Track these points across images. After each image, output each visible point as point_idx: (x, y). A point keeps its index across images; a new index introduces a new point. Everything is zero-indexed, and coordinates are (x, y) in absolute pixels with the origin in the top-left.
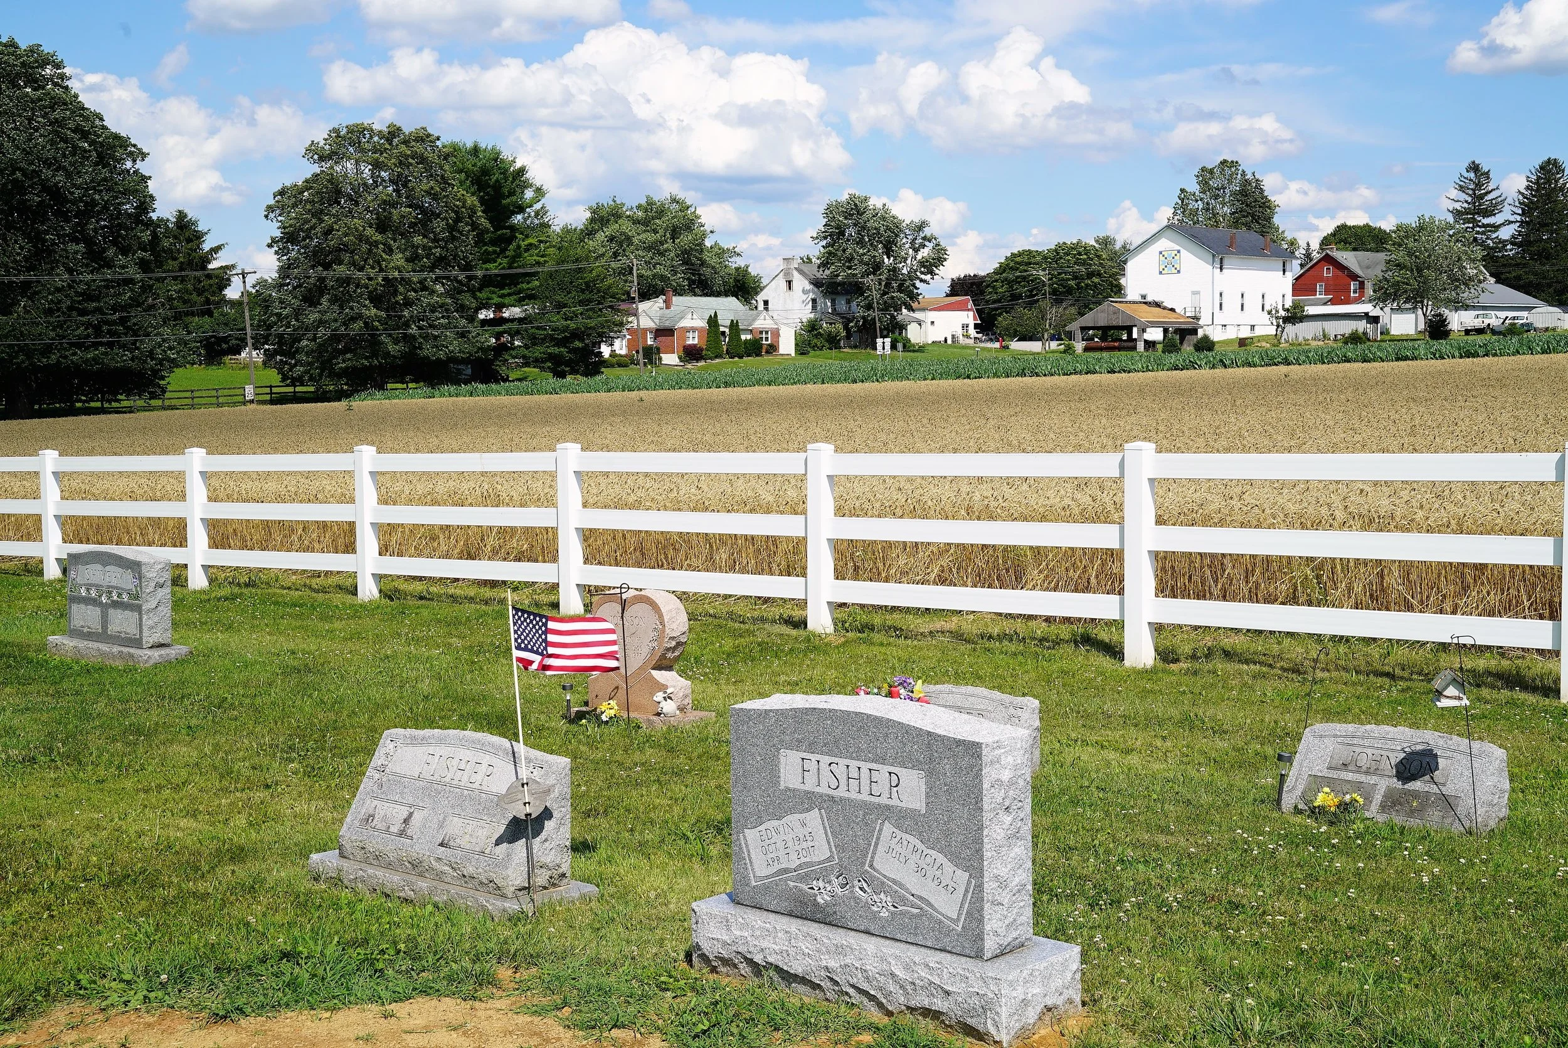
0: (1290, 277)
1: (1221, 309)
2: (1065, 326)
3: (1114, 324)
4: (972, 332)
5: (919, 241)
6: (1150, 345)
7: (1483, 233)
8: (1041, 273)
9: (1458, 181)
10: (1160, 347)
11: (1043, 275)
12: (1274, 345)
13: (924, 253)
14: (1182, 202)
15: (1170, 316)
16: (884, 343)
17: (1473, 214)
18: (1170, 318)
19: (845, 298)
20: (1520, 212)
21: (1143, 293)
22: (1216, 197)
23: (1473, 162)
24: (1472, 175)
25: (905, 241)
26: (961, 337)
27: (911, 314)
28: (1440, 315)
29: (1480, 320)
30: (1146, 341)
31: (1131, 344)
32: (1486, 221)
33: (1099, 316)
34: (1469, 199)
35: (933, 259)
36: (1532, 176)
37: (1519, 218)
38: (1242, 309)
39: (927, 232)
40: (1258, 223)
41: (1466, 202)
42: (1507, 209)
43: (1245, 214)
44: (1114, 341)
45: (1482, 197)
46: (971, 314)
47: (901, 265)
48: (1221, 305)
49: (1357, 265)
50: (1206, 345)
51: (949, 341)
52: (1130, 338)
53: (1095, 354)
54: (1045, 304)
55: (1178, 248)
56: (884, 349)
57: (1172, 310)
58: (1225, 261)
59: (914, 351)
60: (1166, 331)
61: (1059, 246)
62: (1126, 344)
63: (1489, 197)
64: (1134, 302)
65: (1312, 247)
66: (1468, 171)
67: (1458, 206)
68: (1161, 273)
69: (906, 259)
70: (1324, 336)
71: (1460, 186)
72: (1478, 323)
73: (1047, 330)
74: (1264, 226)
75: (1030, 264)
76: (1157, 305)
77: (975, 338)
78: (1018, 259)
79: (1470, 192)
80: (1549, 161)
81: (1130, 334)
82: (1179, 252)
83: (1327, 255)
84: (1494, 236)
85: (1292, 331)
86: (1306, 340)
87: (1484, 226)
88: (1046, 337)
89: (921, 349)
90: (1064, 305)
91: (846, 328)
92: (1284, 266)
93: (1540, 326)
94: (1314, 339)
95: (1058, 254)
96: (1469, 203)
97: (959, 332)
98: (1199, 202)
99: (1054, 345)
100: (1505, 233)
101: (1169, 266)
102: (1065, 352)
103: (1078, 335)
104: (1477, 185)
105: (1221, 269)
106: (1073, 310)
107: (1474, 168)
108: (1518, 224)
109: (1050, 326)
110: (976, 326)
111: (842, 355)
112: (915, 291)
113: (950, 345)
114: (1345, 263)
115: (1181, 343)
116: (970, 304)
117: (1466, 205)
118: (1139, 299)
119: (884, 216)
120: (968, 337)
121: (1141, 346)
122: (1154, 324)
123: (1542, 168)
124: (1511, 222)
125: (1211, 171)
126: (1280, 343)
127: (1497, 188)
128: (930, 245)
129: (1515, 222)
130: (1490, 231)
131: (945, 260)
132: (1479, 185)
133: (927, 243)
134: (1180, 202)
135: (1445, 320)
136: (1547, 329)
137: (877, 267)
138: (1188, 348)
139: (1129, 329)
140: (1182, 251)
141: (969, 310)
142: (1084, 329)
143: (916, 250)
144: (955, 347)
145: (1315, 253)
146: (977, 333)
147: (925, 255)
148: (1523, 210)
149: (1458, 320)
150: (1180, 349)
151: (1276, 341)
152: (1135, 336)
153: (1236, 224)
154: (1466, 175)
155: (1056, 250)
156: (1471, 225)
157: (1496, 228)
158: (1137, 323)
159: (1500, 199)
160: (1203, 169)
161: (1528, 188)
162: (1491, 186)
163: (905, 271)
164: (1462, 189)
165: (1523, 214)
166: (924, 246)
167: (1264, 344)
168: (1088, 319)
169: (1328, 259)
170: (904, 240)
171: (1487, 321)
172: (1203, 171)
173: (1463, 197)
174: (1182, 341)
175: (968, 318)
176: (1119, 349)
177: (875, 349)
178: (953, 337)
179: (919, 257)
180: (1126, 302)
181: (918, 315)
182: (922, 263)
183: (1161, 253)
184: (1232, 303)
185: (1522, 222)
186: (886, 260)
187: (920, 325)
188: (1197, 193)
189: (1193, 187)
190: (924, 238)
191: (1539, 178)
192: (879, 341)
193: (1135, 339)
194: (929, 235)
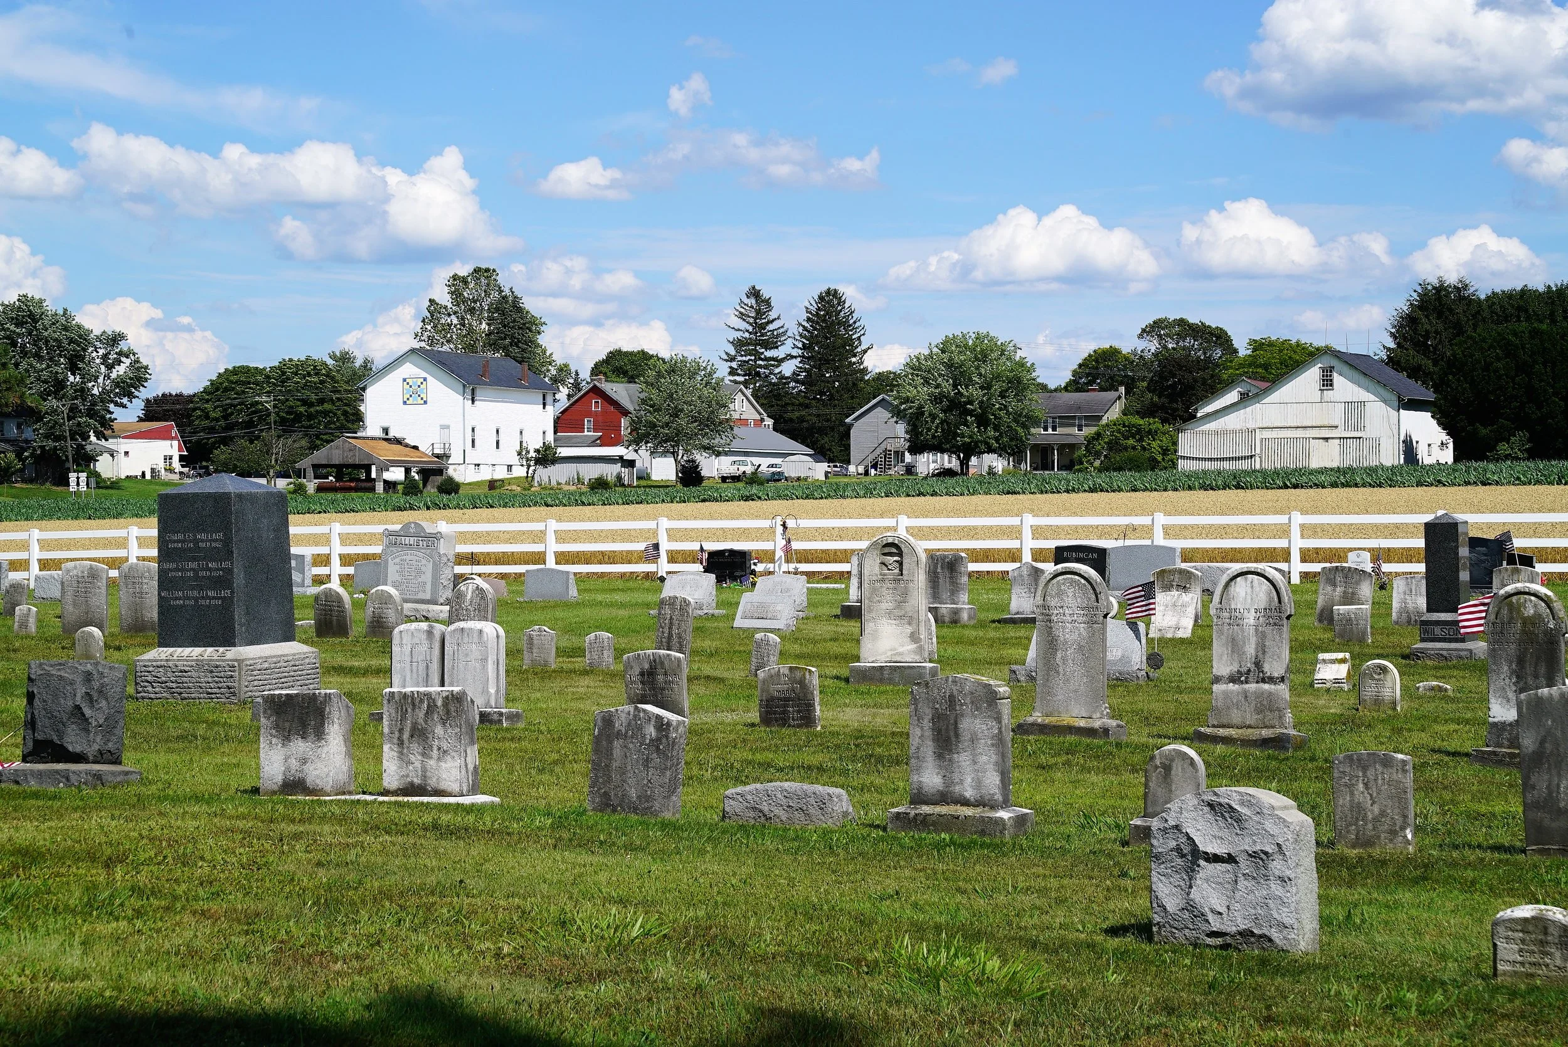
0: (551, 412)
1: (473, 446)
2: (295, 462)
3: (351, 461)
4: (176, 464)
5: (113, 356)
6: (390, 485)
7: (765, 367)
8: (264, 398)
9: (738, 308)
10: (400, 487)
11: (266, 401)
12: (525, 489)
13: (120, 370)
14: (432, 316)
15: (412, 455)
16: (78, 478)
17: (756, 345)
18: (413, 457)
19: (16, 421)
20: (800, 345)
21: (385, 425)
22: (472, 311)
23: (754, 288)
24: (753, 301)
25: (96, 355)
26: (163, 471)
27: (103, 442)
28: (693, 461)
29: (736, 467)
30: (385, 481)
31: (369, 485)
32: (769, 354)
33: (333, 452)
34: (750, 329)
35: (131, 379)
36: (811, 307)
37: (800, 352)
38: (498, 447)
39: (123, 346)
40: (518, 347)
41: (747, 331)
42: (789, 343)
43: (503, 335)
44: (351, 480)
45: (763, 327)
46: (175, 443)
47: (90, 385)
48: (473, 441)
49: (628, 399)
50: (450, 487)
51: (148, 476)
52: (369, 479)
53: (328, 495)
54: (270, 435)
55: (424, 375)
56: (78, 484)
57: (416, 448)
58: (478, 392)
59: (107, 488)
60: (408, 471)
61: (283, 363)
62: (364, 485)
63: (771, 327)
64: (373, 439)
65: (581, 376)
66: (748, 297)
67: (739, 335)
68: (405, 403)
69: (97, 377)
70: (578, 479)
71: (741, 313)
72: (733, 470)
73: (273, 467)
74: (523, 350)
75: (249, 383)
76: (398, 441)
77: (181, 473)
78: (234, 378)
79: (752, 320)
80: (828, 292)
81: (369, 472)
82: (425, 379)
83: (595, 386)
84: (777, 371)
85: (543, 474)
86: (559, 484)
87: (766, 359)
88: (271, 474)
89: (115, 485)
90: (294, 436)
91: (19, 455)
92: (544, 399)
93: (793, 475)
94: (567, 483)
95: (284, 373)
96: (750, 333)
97: (161, 465)
98: (453, 317)
99: (282, 484)
100: (788, 368)
101: (414, 395)
102: (295, 492)
103: (310, 473)
104: (757, 314)
105: (473, 401)
106: (304, 443)
107: (755, 293)
108: (799, 359)
109: (276, 461)
110: (182, 458)
111: (13, 491)
112: (108, 416)
113: (150, 482)
114: (615, 396)
115: (425, 485)
116: (175, 432)
117: (747, 335)
118: (380, 434)
119: (65, 322)
120: (171, 470)
121: (380, 487)
122: (396, 463)
123: (821, 298)
124: (793, 357)
125: (464, 281)
126: (532, 486)
127: (779, 318)
128: (127, 361)
129: (795, 357)
130: (773, 366)
131: (146, 380)
132: (759, 313)
133: (123, 359)
134: (429, 315)
135: (698, 466)
136: (799, 479)
137: (58, 386)
138: (431, 490)
139: (368, 468)
140: (430, 378)
141: (172, 439)
142: (315, 467)
143: (110, 367)
144: (157, 484)
145: (584, 383)
146: (183, 466)
147: (121, 373)
148: (804, 344)
149: (713, 467)
150: (421, 492)
151: (527, 485)
152: (374, 475)
153: (493, 346)
154: (746, 301)
155: (280, 368)
156: (753, 358)
157: (780, 361)
158: (376, 461)
159: (781, 330)
160: (455, 277)
161: (809, 320)
162: (773, 315)
163: (95, 391)
164: (742, 316)
165: (804, 347)
166: (119, 362)
167: (514, 487)
168: (320, 456)
169: (596, 391)
170: (94, 354)
171: (742, 469)
172: (455, 280)
173: (744, 325)
174: (425, 482)
175: (172, 448)
176: (356, 490)
177: (68, 485)
178: (153, 470)
179: (114, 375)
180: (364, 438)
181: (111, 444)
182: (117, 383)
183: (405, 380)
184: (486, 439)
185: (803, 356)
186: (71, 378)
187: (112, 455)
188: (450, 305)
189: (444, 298)
190: (120, 354)
191: (819, 309)
192: (73, 476)
193: (374, 479)
194: (125, 349)
